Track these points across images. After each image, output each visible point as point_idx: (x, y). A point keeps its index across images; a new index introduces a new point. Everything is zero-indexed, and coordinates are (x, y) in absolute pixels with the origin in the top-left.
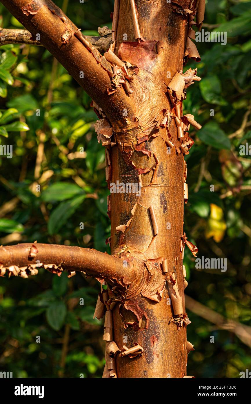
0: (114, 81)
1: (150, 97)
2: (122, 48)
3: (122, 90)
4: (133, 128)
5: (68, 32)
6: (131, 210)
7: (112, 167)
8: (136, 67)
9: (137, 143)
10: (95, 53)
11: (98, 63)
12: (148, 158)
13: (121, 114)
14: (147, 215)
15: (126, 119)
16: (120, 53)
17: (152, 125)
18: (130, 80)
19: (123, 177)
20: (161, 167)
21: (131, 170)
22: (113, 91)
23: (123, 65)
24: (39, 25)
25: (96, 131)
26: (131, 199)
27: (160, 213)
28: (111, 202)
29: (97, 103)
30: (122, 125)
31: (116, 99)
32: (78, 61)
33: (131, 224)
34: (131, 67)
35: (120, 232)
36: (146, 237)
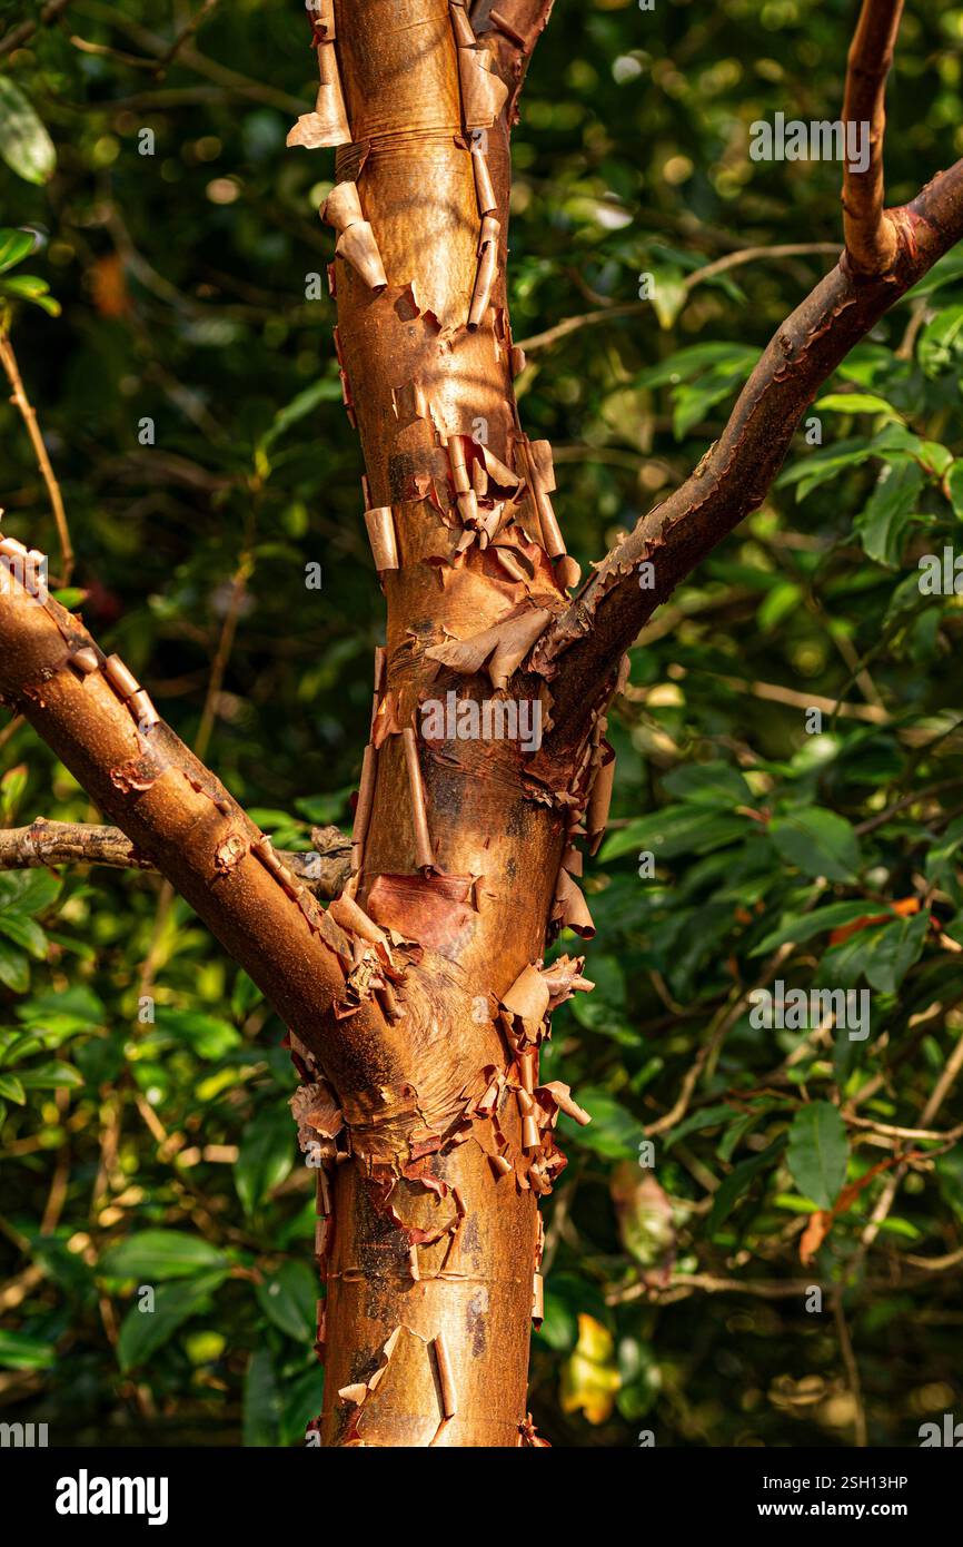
0: (354, 980)
1: (450, 1031)
2: (379, 891)
3: (375, 1008)
4: (400, 1115)
5: (235, 841)
6: (384, 1342)
7: (335, 1220)
8: (417, 946)
9: (410, 1157)
10: (304, 904)
11: (313, 929)
12: (438, 1199)
13: (368, 1075)
14: (428, 1359)
15: (383, 1089)
16: (373, 904)
17: (455, 1109)
18: (396, 981)
19: (364, 1251)
20: (473, 1227)
21: (389, 1230)
22: (352, 1008)
23: (381, 937)
24: (156, 819)
25: (295, 1118)
26: (385, 1311)
27: (464, 1355)
28: (326, 1319)
29: (303, 1039)
30: (369, 1105)
31: (358, 1033)
32: (257, 922)
33: (383, 1382)
34: (401, 946)
35: (351, 1405)
36: (422, 1422)
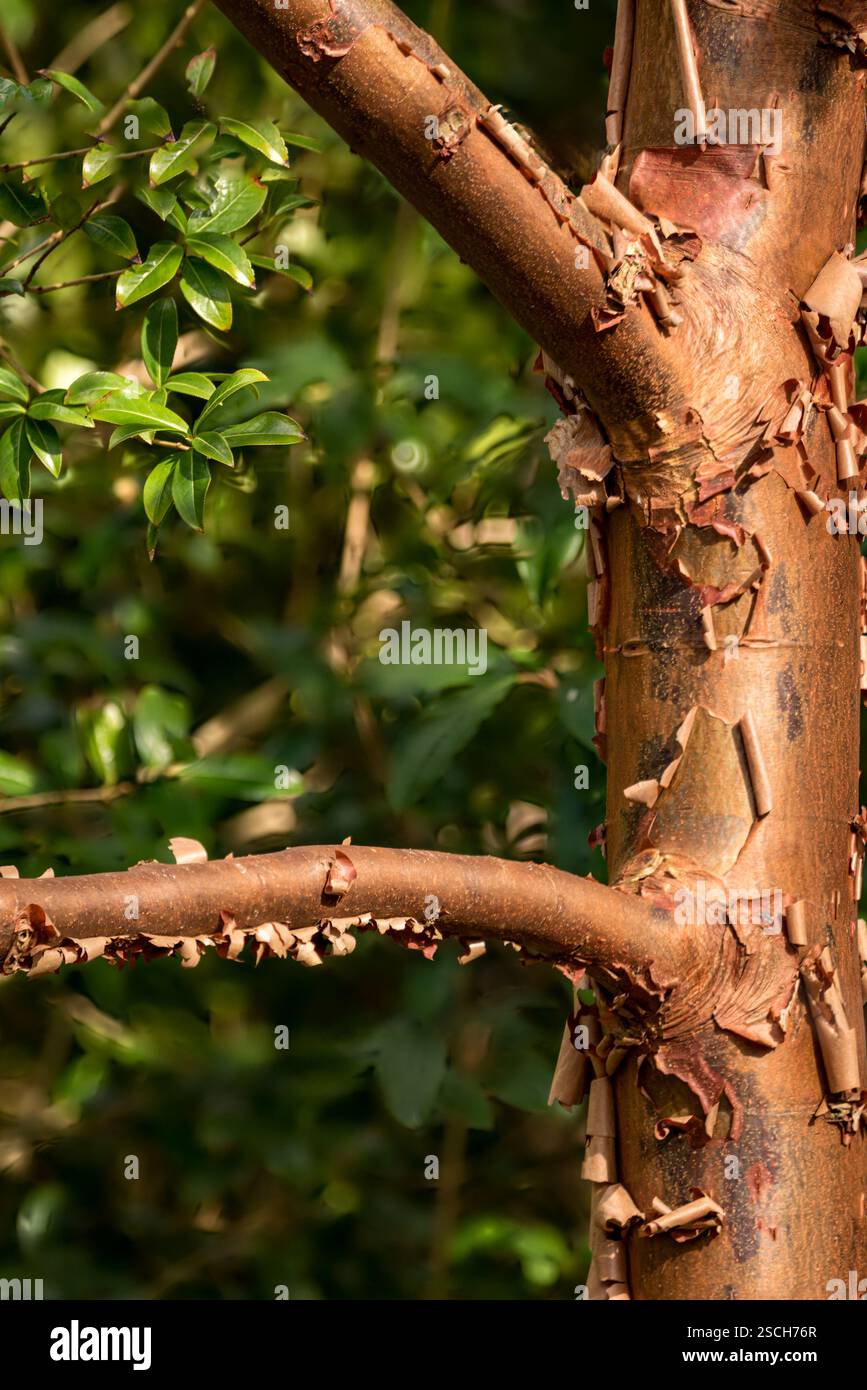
0: (616, 282)
1: (740, 339)
2: (643, 169)
3: (644, 316)
4: (682, 447)
5: (457, 115)
6: (677, 728)
7: (609, 582)
8: (693, 236)
9: (698, 498)
10: (548, 189)
11: (560, 220)
12: (734, 548)
13: (639, 399)
14: (733, 745)
15: (659, 415)
16: (637, 187)
17: (750, 436)
18: (669, 280)
19: (647, 617)
20: (780, 581)
21: (676, 590)
22: (614, 317)
23: (649, 228)
24: (356, 93)
25: (553, 457)
26: (676, 690)
27: (777, 738)
28: (605, 703)
29: (558, 358)
30: (643, 436)
31: (624, 347)
32: (490, 215)
33: (678, 777)
34: (674, 237)
35: (640, 807)
36: (729, 823)
